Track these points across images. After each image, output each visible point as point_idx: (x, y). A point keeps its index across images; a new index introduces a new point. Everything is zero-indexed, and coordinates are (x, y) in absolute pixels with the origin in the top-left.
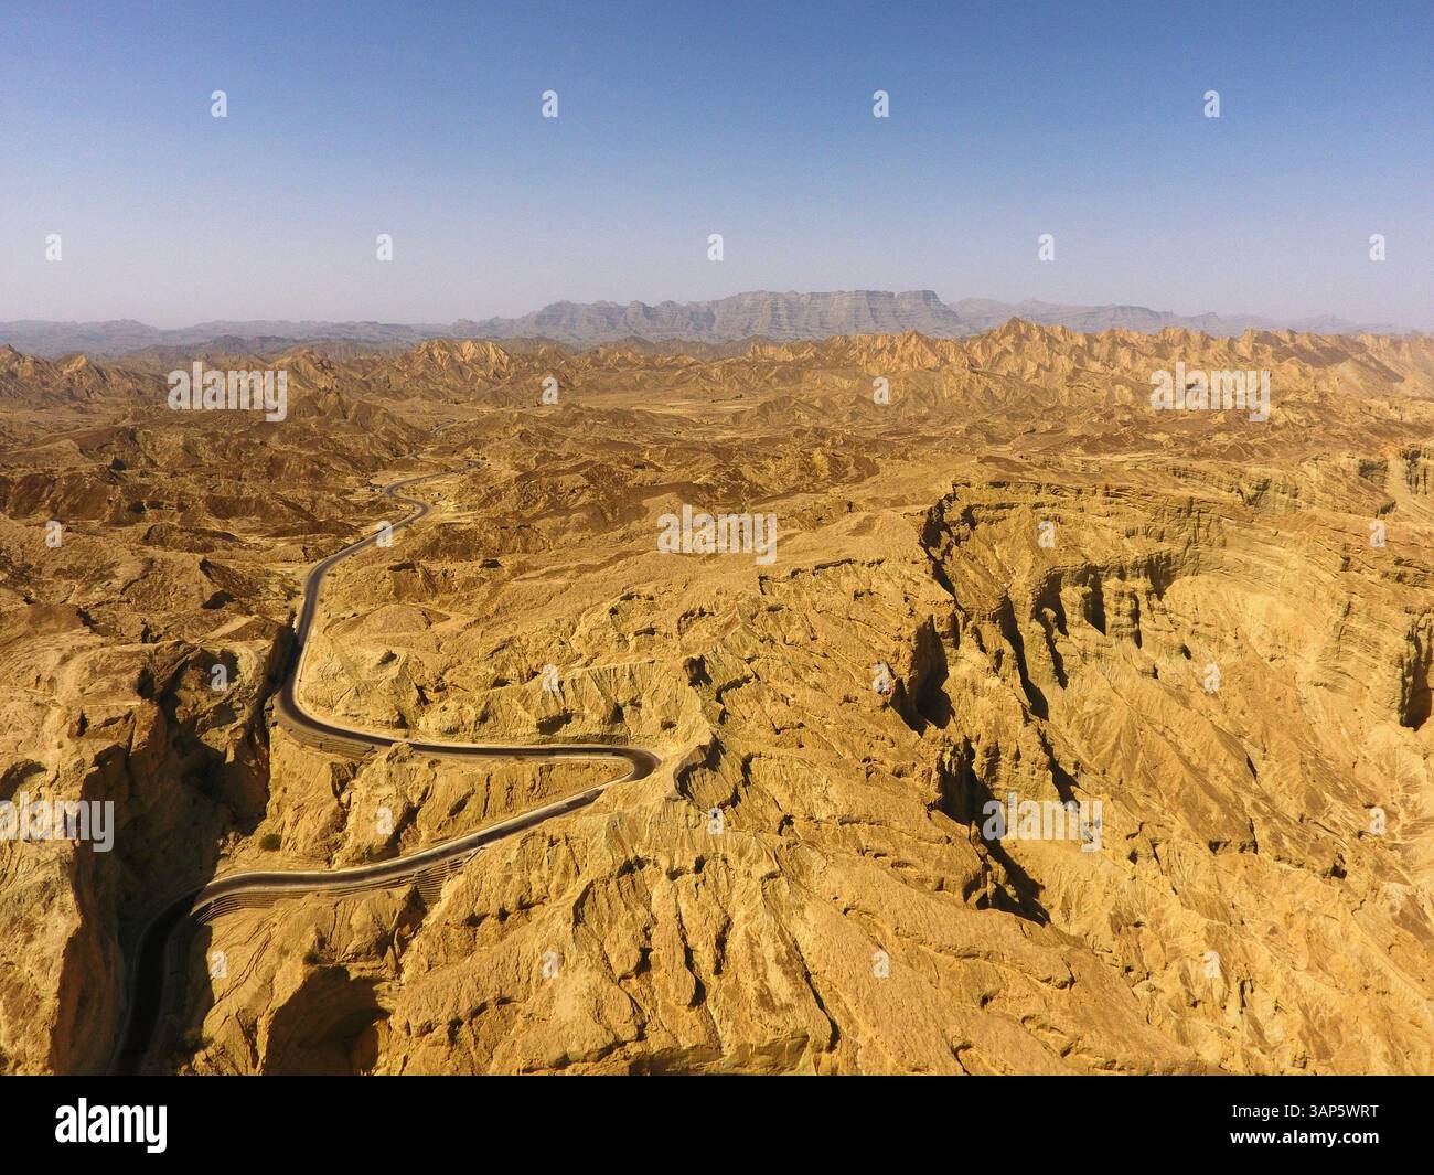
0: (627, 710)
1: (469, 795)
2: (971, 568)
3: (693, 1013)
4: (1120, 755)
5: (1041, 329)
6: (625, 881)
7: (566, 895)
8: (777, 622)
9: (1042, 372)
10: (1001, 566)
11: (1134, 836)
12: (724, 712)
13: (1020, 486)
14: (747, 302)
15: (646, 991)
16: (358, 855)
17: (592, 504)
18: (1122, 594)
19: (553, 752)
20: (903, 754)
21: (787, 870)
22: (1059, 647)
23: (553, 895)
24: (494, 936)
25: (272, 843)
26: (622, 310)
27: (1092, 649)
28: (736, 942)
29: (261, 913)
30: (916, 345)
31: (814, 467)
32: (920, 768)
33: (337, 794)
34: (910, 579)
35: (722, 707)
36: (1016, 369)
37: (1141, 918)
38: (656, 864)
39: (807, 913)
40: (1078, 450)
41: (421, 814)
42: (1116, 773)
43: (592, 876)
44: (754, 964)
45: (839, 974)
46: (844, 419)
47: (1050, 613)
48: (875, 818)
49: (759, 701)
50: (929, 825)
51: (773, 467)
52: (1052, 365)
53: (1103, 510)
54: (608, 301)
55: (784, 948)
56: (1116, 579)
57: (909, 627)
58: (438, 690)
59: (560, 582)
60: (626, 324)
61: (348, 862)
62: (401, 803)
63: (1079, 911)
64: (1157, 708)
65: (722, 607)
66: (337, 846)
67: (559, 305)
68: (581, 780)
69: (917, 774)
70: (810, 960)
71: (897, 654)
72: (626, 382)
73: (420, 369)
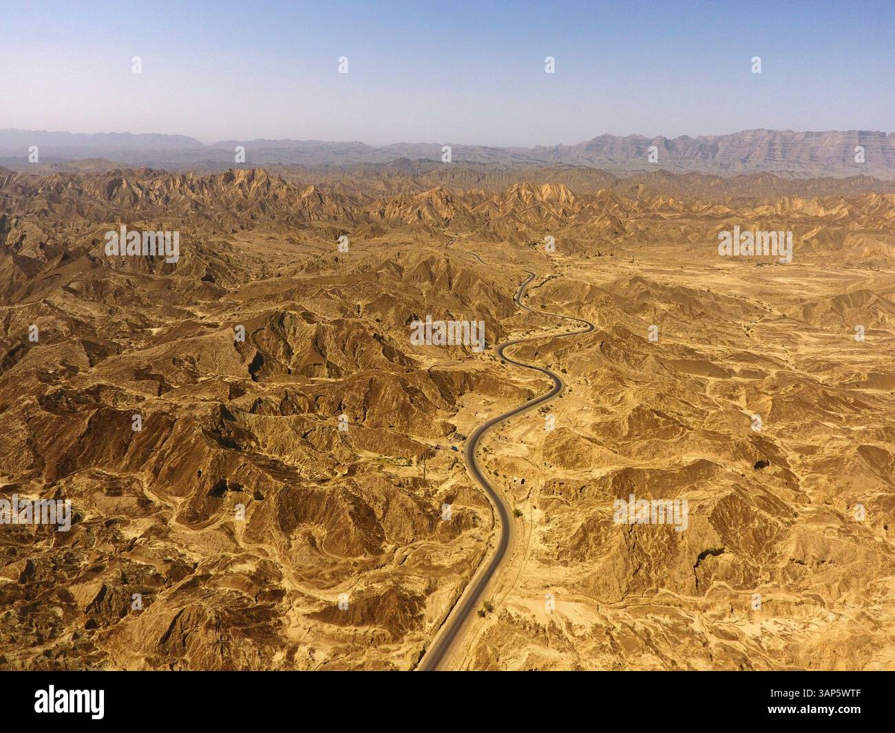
14: (748, 138)
54: (638, 134)
67: (603, 137)
72: (673, 233)
73: (511, 206)
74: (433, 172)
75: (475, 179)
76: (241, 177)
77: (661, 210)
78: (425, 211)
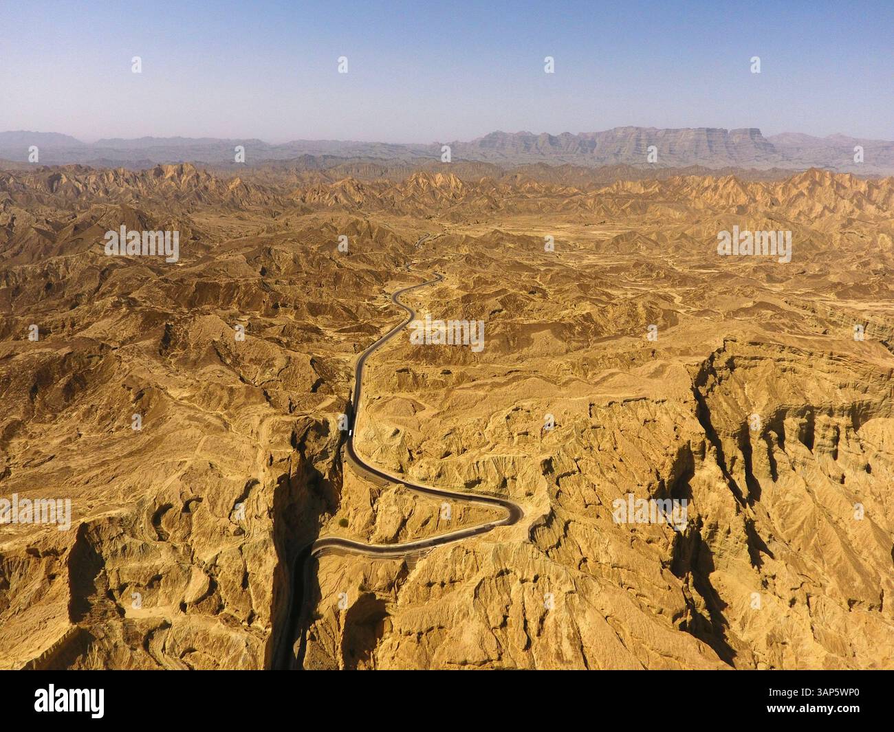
0: (509, 481)
1: (430, 517)
2: (726, 401)
3: (524, 653)
4: (802, 534)
5: (832, 175)
6: (500, 580)
7: (471, 581)
8: (596, 436)
9: (827, 212)
10: (746, 400)
11: (796, 589)
12: (560, 491)
13: (770, 346)
14: (620, 134)
15: (504, 637)
16: (381, 540)
17: (502, 334)
18: (829, 426)
19: (471, 498)
20: (654, 531)
21: (580, 590)
22: (776, 456)
23: (466, 579)
24: (438, 594)
25: (344, 523)
26: (535, 138)
27: (800, 459)
28: (549, 622)
29: (340, 558)
30: (733, 187)
31: (637, 315)
32: (663, 540)
33: (372, 505)
34: (680, 415)
35: (558, 488)
36: (806, 208)
37: (787, 640)
38: (515, 574)
39: (587, 615)
40: (832, 296)
41: (408, 523)
42: (797, 544)
43: (484, 575)
44: (556, 636)
45: (597, 650)
46: (670, 250)
47: (774, 435)
48: (631, 568)
49: (579, 485)
50: (661, 578)
51: (611, 311)
52: (835, 207)
53: (826, 368)
55: (572, 631)
56: (826, 415)
57: (674, 447)
58: (418, 453)
59: (481, 393)
60: (537, 148)
61: (377, 542)
62: (400, 516)
63: (751, 626)
64: (836, 506)
65: (566, 423)
66: (372, 532)
67: (495, 134)
68: (483, 517)
69: (661, 543)
70: (585, 640)
71: (663, 465)
72: (532, 207)
73: (411, 191)
74: (339, 167)
75: (379, 172)
76: (170, 172)
77: (528, 192)
78: (341, 196)
